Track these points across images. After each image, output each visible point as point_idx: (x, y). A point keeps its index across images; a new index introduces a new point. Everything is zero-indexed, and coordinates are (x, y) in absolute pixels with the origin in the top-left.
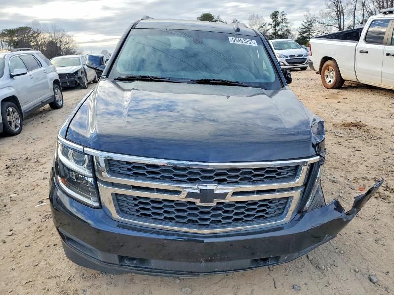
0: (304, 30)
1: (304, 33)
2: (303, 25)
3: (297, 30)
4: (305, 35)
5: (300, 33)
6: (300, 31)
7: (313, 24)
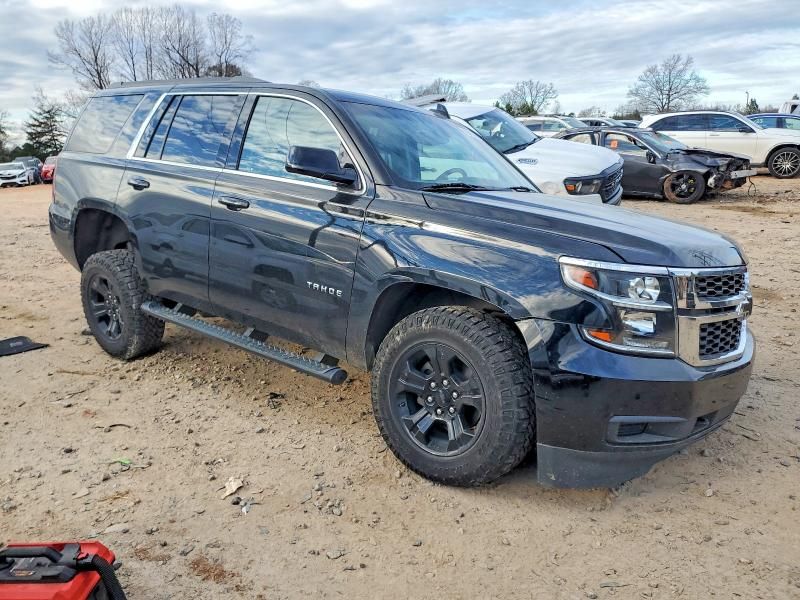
0: (39, 129)
1: (42, 134)
2: (31, 117)
3: (22, 129)
4: (44, 139)
5: (29, 134)
6: (29, 130)
7: (57, 118)
